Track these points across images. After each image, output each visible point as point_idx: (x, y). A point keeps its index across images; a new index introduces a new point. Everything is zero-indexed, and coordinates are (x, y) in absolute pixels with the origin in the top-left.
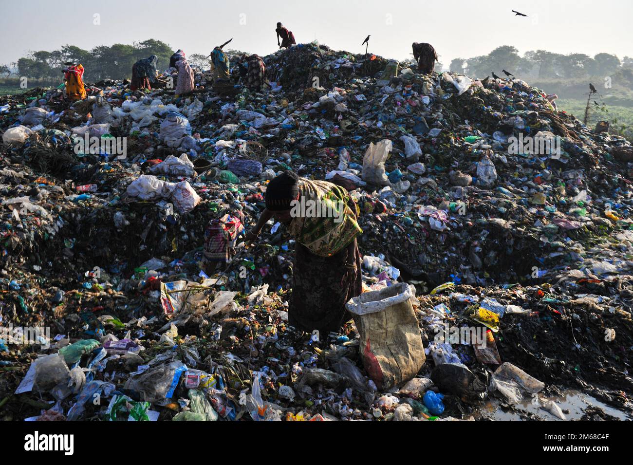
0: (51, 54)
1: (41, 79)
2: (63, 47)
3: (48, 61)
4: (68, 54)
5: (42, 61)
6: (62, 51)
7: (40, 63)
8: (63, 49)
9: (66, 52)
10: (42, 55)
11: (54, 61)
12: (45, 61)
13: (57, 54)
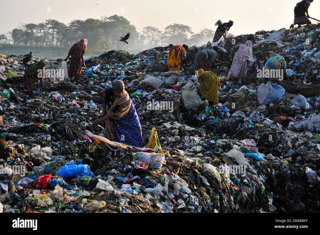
0: (37, 26)
1: (28, 44)
2: (47, 21)
3: (34, 31)
4: (50, 26)
5: (30, 31)
6: (46, 23)
7: (29, 33)
8: (47, 22)
9: (48, 24)
10: (31, 26)
11: (39, 31)
12: (32, 31)
13: (42, 26)
